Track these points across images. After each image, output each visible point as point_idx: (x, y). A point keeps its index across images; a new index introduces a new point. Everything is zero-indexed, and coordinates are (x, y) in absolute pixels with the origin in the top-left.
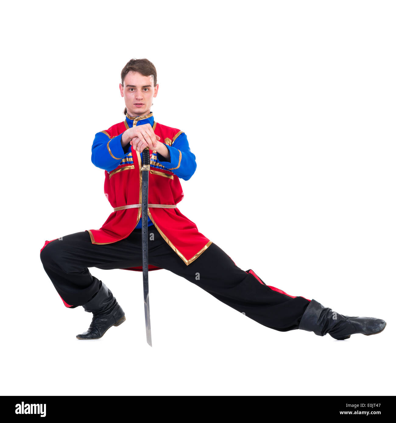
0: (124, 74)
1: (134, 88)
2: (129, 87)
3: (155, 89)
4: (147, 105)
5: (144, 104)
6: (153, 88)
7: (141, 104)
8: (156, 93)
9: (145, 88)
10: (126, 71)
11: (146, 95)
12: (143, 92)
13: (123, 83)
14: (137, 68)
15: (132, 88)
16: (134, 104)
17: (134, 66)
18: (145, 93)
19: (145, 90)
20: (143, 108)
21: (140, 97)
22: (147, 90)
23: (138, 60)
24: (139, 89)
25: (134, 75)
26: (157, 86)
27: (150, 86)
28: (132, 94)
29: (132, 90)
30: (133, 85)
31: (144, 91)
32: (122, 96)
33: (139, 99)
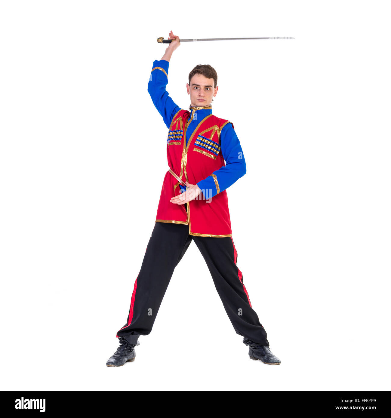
0: (191, 76)
1: (198, 86)
2: (195, 86)
3: (215, 90)
4: (208, 101)
5: (205, 100)
6: (213, 88)
7: (203, 100)
8: (216, 93)
9: (207, 88)
10: (193, 73)
11: (207, 93)
12: (205, 90)
13: (190, 83)
14: (201, 71)
15: (197, 86)
16: (197, 100)
17: (200, 70)
19: (207, 89)
20: (204, 103)
21: (202, 94)
22: (209, 89)
23: (203, 65)
24: (202, 88)
25: (199, 76)
26: (216, 88)
27: (211, 86)
28: (196, 91)
30: (198, 84)
32: (189, 94)
33: (202, 96)
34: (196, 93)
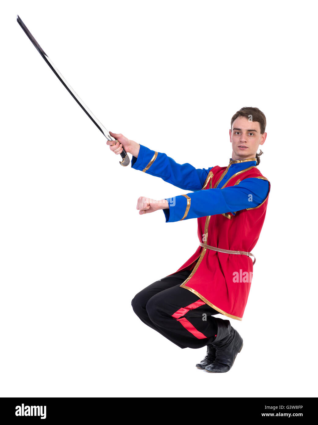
0: (234, 119)
1: (240, 131)
2: (236, 130)
3: (262, 137)
5: (248, 148)
6: (259, 134)
7: (246, 147)
8: (263, 141)
9: (251, 132)
11: (251, 139)
12: (247, 135)
14: (244, 113)
15: (238, 131)
16: (238, 147)
17: (242, 111)
18: (250, 137)
19: (251, 134)
20: (246, 151)
21: (243, 140)
22: (253, 135)
24: (244, 132)
25: (241, 119)
26: (265, 134)
27: (255, 131)
28: (237, 137)
29: (238, 133)
30: (239, 128)
31: (249, 134)
33: (243, 142)
34: (237, 139)
